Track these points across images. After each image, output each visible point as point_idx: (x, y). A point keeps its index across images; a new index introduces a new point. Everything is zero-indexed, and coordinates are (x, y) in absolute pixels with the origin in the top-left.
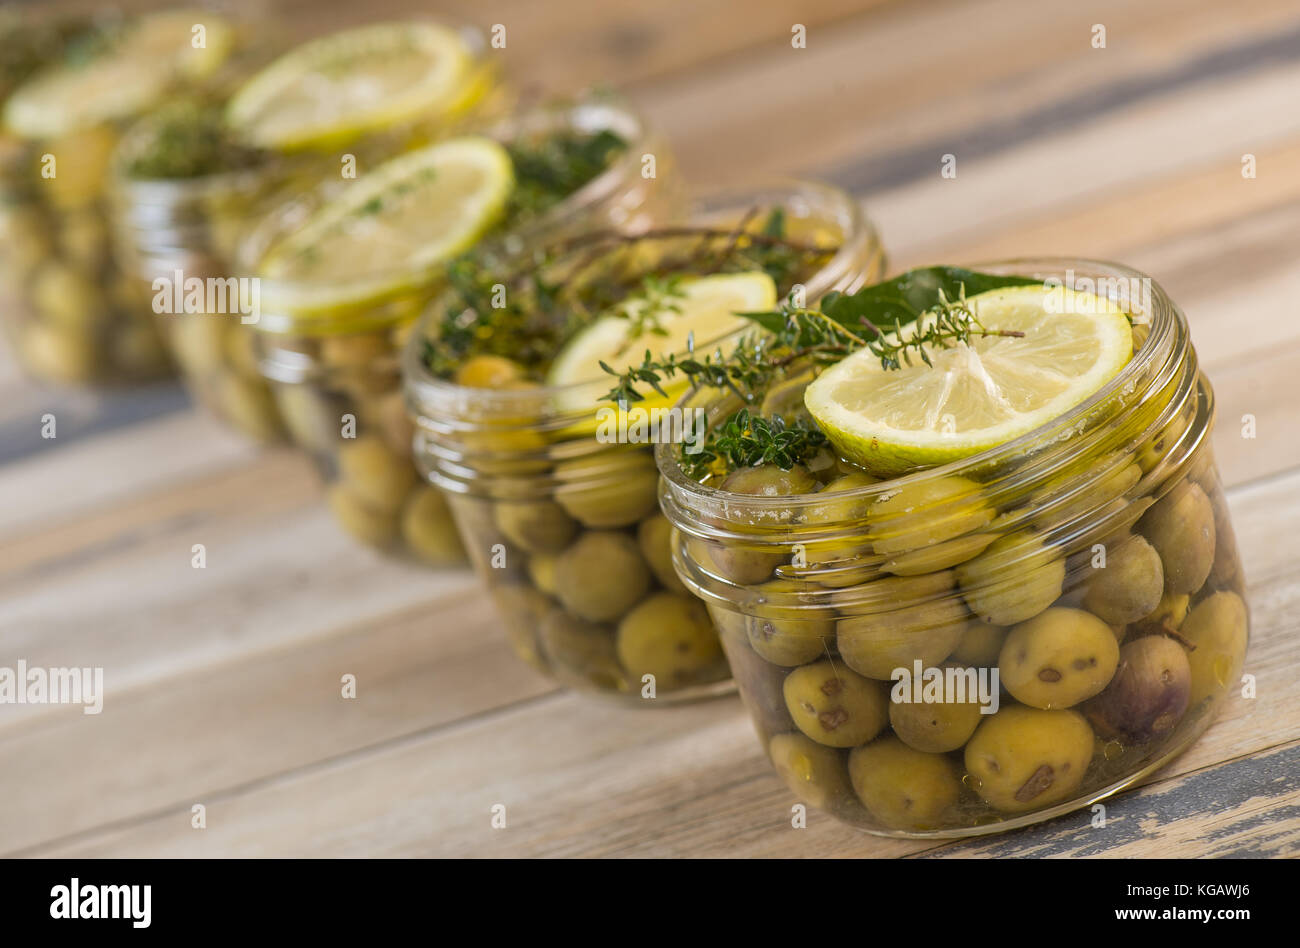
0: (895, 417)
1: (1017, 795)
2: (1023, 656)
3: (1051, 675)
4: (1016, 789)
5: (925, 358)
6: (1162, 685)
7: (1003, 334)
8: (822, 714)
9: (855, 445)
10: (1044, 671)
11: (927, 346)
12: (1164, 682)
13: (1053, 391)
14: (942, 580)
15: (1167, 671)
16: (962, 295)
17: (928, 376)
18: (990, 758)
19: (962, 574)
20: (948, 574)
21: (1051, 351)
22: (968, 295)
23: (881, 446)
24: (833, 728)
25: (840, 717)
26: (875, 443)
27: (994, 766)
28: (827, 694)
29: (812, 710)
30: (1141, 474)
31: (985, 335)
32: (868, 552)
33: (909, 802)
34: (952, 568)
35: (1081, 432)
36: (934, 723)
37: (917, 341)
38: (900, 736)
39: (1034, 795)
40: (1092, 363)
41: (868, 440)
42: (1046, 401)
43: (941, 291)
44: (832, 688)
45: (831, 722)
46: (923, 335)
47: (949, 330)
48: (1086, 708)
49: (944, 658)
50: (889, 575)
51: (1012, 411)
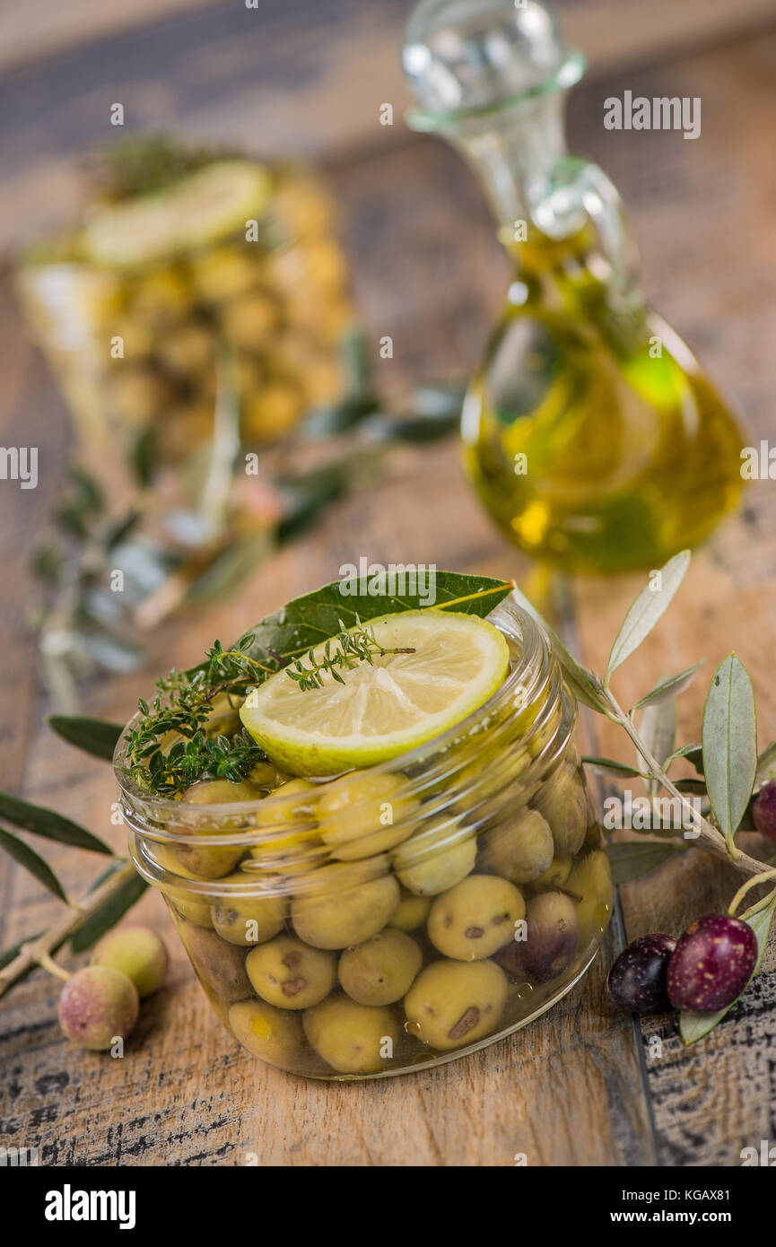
0: (325, 726)
1: (450, 1035)
2: (449, 920)
3: (475, 932)
4: (449, 1029)
5: (336, 677)
6: (558, 932)
7: (397, 651)
8: (283, 984)
9: (295, 753)
10: (469, 930)
11: (336, 667)
12: (560, 930)
13: (451, 695)
14: (380, 863)
15: (562, 920)
16: (358, 622)
17: (343, 692)
18: (428, 1004)
19: (395, 856)
20: (382, 858)
21: (441, 662)
22: (362, 621)
23: (320, 752)
24: (294, 994)
25: (300, 984)
26: (315, 749)
27: (431, 1011)
28: (288, 966)
29: (275, 981)
30: (531, 760)
31: (383, 654)
32: (317, 842)
33: (358, 1048)
34: (386, 852)
35: (486, 729)
36: (381, 981)
37: (327, 664)
38: (350, 994)
39: (465, 1032)
40: (478, 669)
41: (308, 747)
42: (449, 702)
43: (340, 621)
44: (291, 961)
45: (292, 989)
46: (331, 659)
47: (352, 652)
48: (499, 957)
49: (383, 926)
50: (335, 861)
51: (421, 713)
